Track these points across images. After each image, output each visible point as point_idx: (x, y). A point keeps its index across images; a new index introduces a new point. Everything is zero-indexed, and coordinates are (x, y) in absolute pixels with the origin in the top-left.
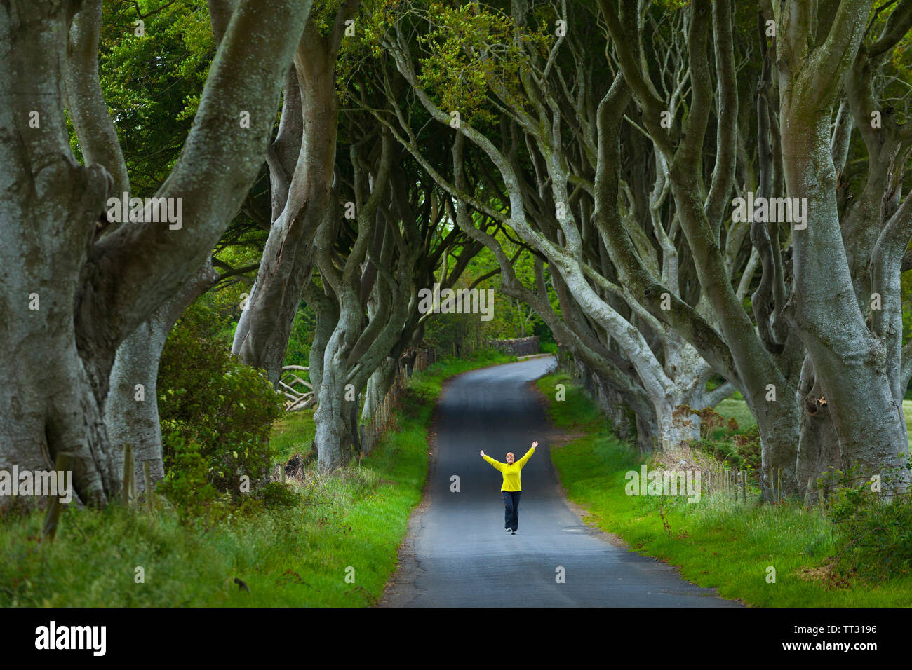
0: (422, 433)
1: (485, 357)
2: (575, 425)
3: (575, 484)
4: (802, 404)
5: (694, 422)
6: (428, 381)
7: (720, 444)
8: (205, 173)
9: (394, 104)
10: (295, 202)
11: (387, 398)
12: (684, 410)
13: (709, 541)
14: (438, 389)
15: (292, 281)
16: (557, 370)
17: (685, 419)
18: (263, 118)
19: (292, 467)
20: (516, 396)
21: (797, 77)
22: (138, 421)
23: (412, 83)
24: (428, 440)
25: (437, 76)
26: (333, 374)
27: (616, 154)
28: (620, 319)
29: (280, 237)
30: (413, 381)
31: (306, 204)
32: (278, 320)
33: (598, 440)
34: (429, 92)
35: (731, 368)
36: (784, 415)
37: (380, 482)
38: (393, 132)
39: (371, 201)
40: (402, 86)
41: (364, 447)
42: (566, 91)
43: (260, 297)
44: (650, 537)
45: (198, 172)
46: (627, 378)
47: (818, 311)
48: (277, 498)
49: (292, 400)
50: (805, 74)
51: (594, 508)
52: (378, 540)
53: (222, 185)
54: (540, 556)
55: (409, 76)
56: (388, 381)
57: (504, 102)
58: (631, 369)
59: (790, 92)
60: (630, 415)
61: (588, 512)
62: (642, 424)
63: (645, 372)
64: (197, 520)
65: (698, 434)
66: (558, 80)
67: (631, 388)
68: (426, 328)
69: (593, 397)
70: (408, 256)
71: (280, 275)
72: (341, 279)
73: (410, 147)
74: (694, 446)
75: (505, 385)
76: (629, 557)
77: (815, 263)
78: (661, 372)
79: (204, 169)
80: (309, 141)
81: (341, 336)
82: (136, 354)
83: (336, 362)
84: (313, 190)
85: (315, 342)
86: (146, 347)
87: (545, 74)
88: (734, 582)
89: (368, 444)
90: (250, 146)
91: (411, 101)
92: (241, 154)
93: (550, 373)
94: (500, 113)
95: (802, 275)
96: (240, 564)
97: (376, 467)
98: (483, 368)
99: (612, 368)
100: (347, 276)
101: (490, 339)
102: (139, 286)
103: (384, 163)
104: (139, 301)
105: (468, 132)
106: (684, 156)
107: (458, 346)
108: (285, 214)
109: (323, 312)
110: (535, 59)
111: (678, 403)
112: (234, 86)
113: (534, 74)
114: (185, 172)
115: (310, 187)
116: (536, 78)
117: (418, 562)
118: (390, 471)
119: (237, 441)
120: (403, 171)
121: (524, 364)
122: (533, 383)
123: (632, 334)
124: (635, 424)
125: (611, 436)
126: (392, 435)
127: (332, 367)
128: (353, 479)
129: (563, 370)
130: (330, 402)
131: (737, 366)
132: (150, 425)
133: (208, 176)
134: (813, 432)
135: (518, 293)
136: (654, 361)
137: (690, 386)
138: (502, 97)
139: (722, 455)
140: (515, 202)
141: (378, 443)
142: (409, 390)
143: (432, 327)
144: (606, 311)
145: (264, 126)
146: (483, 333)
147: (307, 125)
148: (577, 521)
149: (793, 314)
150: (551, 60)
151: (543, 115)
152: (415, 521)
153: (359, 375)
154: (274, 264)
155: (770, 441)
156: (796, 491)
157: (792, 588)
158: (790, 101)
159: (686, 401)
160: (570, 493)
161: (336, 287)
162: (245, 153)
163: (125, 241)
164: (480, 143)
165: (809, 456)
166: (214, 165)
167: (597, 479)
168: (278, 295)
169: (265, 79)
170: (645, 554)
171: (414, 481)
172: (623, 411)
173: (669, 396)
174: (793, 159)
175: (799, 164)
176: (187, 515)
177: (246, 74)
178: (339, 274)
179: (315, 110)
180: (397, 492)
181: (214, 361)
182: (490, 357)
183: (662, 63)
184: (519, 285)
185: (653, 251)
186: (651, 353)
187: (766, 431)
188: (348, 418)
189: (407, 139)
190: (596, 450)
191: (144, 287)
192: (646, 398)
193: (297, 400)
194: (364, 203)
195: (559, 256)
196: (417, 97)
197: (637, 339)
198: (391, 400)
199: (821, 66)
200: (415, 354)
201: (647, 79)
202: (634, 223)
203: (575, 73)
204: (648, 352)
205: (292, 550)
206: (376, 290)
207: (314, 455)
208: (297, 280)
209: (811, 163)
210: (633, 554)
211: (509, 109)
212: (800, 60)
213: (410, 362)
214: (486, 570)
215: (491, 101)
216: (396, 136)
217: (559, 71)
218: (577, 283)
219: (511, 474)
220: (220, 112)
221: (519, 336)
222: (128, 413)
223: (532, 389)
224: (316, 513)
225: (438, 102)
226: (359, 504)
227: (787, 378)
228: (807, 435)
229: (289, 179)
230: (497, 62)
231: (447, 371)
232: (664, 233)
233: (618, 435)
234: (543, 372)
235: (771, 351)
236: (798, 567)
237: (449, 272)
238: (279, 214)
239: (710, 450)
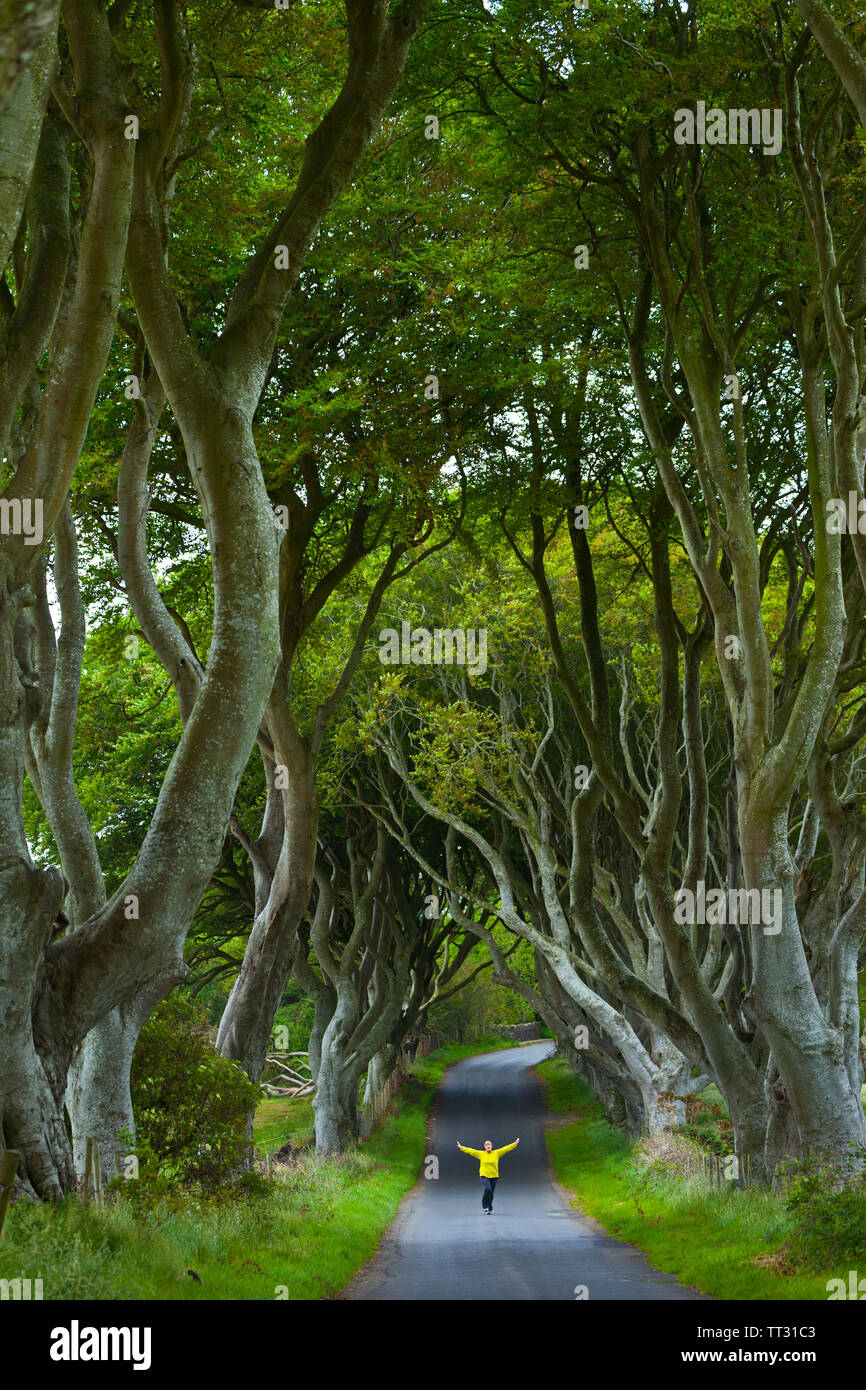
0: (421, 1118)
1: (488, 1043)
2: (570, 1110)
3: (566, 1168)
4: (770, 1092)
5: (678, 1107)
6: (431, 1066)
7: (702, 1130)
8: (160, 874)
9: (388, 799)
10: (277, 898)
11: (388, 1084)
12: (669, 1096)
13: (682, 1227)
14: (440, 1074)
15: (274, 973)
16: (557, 1055)
17: (669, 1105)
18: (217, 821)
19: (284, 1154)
20: (516, 1082)
21: (754, 776)
22: (112, 1114)
23: (404, 778)
24: (427, 1125)
25: (429, 773)
26: (330, 1062)
27: (590, 848)
28: (607, 1007)
29: (262, 931)
30: (415, 1067)
31: (287, 899)
32: (261, 1012)
33: (592, 1125)
34: (421, 787)
35: (703, 1056)
36: (755, 1102)
37: (377, 1167)
38: (387, 826)
39: (367, 893)
40: (396, 782)
41: (362, 1133)
42: (553, 786)
43: (243, 989)
44: (625, 1222)
45: (152, 874)
46: (616, 1065)
47: (777, 1003)
48: (256, 1187)
49: (299, 1086)
50: (762, 773)
51: (582, 1191)
52: (359, 1226)
53: (176, 886)
54: (516, 1241)
55: (401, 772)
56: (388, 1067)
57: (493, 795)
58: (619, 1056)
59: (747, 789)
60: (620, 1100)
61: (575, 1196)
62: (631, 1109)
63: (631, 1059)
64: (151, 1213)
65: (684, 1119)
66: (545, 775)
67: (620, 1074)
68: (430, 1014)
69: (589, 1082)
70: (404, 946)
71: (262, 969)
72: (338, 968)
73: (403, 841)
74: (678, 1131)
75: (505, 1070)
76: (603, 1241)
77: (774, 955)
78: (647, 1058)
79: (159, 870)
80: (291, 838)
81: (338, 1025)
82: (110, 1048)
83: (334, 1049)
84: (294, 885)
85: (315, 1030)
86: (120, 1041)
87: (533, 769)
88: (692, 1268)
89: (366, 1127)
90: (205, 848)
91: (405, 797)
92: (195, 856)
93: (549, 1059)
94: (491, 809)
95: (761, 968)
96: (202, 1255)
97: (372, 1152)
98: (485, 1053)
99: (602, 1055)
100: (344, 967)
101: (492, 1025)
102: (96, 985)
103: (378, 856)
104: (95, 1000)
105: (460, 827)
106: (655, 850)
107: (461, 1032)
108: (268, 908)
109: (322, 1001)
110: (523, 755)
111: (664, 1089)
112: (188, 791)
113: (523, 771)
114: (141, 874)
115: (291, 883)
116: (524, 774)
117: (397, 1247)
118: (387, 1156)
119: (212, 1132)
120: (397, 866)
121: (526, 1050)
122: (533, 1068)
123: (619, 1021)
124: (624, 1108)
125: (604, 1121)
126: (391, 1120)
127: (330, 1054)
128: (348, 1164)
129: (562, 1056)
130: (328, 1089)
131: (709, 1055)
132: (124, 1117)
133: (164, 877)
134: (781, 1119)
135: (509, 981)
136: (641, 1048)
137: (676, 1072)
138: (491, 792)
139: (704, 1140)
140: (505, 893)
141: (377, 1128)
142: (411, 1076)
143: (436, 1013)
144: (594, 1000)
145: (218, 828)
146: (485, 1020)
147: (289, 823)
148: (564, 1206)
149: (753, 1005)
150: (538, 755)
151: (531, 809)
152: (406, 1207)
153: (356, 1062)
154: (257, 958)
155: (742, 1128)
156: (765, 1177)
157: (741, 1276)
158: (748, 799)
159: (672, 1086)
160: (560, 1177)
161: (334, 977)
162: (200, 855)
163: (82, 940)
164: (471, 837)
165: (777, 1144)
166: (169, 867)
167: (587, 1163)
168: (261, 988)
169: (219, 783)
170: (619, 1239)
171: (410, 1166)
172: (616, 1096)
173: (655, 1082)
174: (752, 855)
175: (757, 859)
176: (140, 1208)
177: (201, 778)
178: (337, 964)
179: (296, 808)
180: (392, 1177)
181: (190, 1052)
182: (492, 1043)
183: (646, 759)
184: (510, 974)
185: (639, 941)
186: (637, 1040)
187: (737, 1118)
188: (346, 1104)
189: (400, 833)
190: (589, 1134)
191: (100, 986)
192: (634, 1084)
193: (304, 1085)
194: (360, 895)
195: (548, 946)
196: (410, 793)
197: (624, 1026)
198: (392, 1087)
199: (777, 765)
200: (417, 1040)
201: (632, 774)
202: (621, 913)
203: (562, 769)
204: (634, 1039)
205: (263, 1238)
206: (374, 980)
207: (313, 1142)
208: (280, 973)
209: (768, 858)
210: (608, 1239)
211: (497, 803)
212: (757, 759)
213: (413, 1048)
214: (463, 1257)
215: (481, 796)
216: (390, 831)
217: (546, 767)
218: (566, 973)
219: (489, 1161)
220: (175, 815)
221: (521, 1022)
222: (102, 1106)
223: (531, 1073)
224: (298, 1199)
225: (428, 797)
226: (350, 1190)
227: (758, 1066)
228: (774, 1122)
229: (272, 875)
230: (486, 759)
231: (449, 1056)
232: (649, 923)
233: (611, 1121)
234: (543, 1057)
235: (743, 1040)
236: (754, 1254)
237: (452, 960)
238: (262, 909)
239: (693, 1135)
